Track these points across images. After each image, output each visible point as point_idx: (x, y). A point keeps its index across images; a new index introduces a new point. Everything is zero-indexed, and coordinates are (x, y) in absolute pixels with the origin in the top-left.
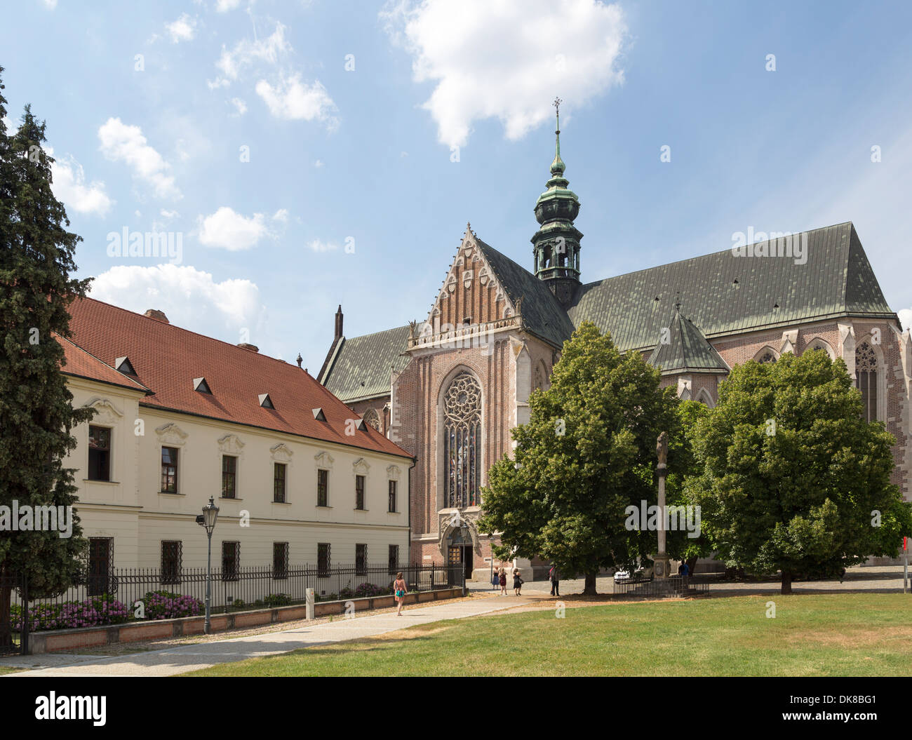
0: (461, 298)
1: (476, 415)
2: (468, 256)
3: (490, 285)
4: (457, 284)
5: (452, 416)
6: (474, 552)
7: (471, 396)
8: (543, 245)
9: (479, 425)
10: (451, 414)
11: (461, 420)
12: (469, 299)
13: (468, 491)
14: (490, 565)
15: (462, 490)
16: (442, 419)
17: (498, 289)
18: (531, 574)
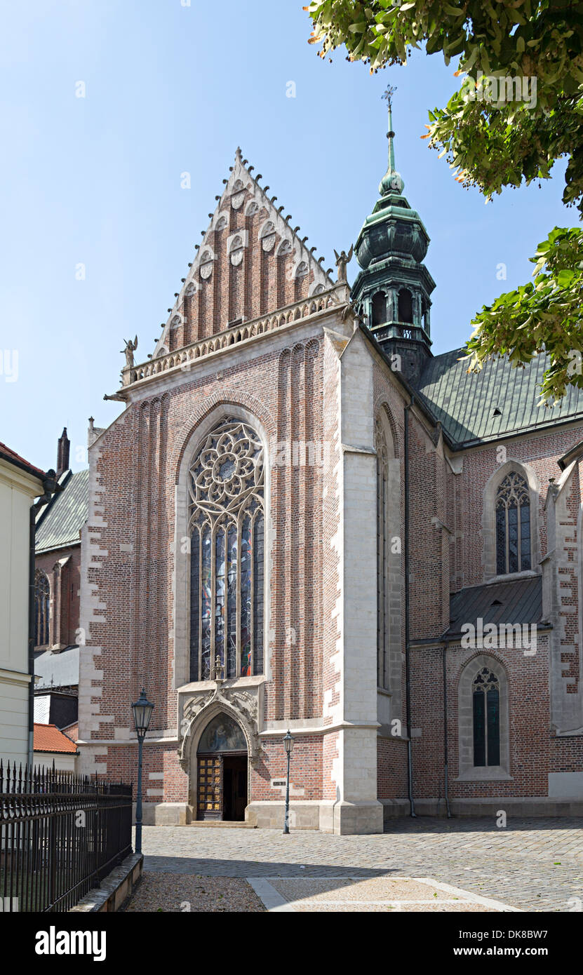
0: (225, 287)
1: (253, 498)
2: (236, 206)
3: (282, 250)
4: (217, 264)
5: (205, 505)
6: (250, 767)
7: (242, 463)
8: (370, 292)
9: (260, 517)
10: (204, 501)
11: (224, 510)
12: (241, 283)
13: (237, 647)
14: (284, 794)
15: (225, 645)
16: (185, 512)
17: (298, 253)
18: (379, 814)
